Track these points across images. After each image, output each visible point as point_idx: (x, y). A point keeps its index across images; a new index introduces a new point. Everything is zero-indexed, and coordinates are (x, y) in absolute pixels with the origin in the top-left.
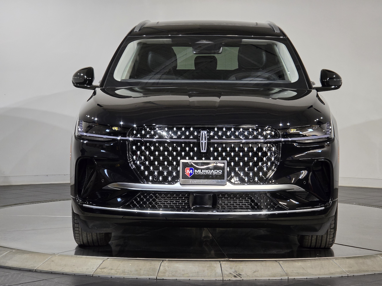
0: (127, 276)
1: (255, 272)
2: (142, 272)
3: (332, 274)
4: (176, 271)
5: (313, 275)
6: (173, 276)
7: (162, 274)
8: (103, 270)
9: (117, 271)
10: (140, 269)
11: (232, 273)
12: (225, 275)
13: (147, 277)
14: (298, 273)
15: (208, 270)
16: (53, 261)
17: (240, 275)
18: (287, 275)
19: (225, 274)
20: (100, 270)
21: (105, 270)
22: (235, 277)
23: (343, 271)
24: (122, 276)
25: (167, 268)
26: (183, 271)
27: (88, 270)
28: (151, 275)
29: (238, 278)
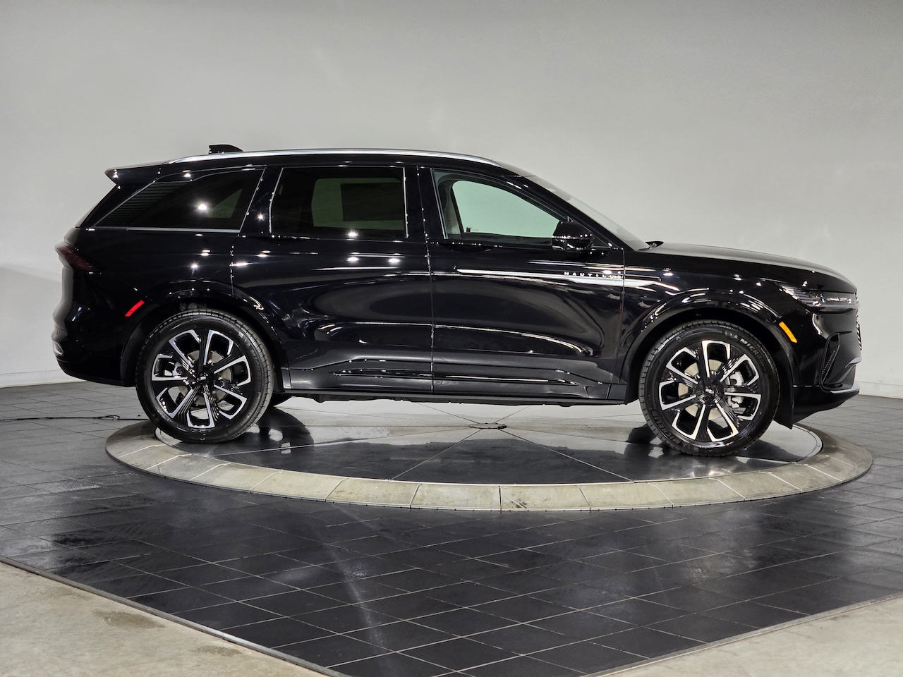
0: (370, 503)
1: (545, 500)
2: (391, 498)
3: (652, 504)
4: (438, 498)
5: (625, 505)
6: (433, 504)
7: (418, 502)
8: (339, 494)
9: (358, 495)
10: (390, 494)
11: (514, 501)
12: (504, 505)
13: (399, 505)
14: (604, 503)
15: (481, 497)
16: (274, 480)
17: (525, 504)
18: (589, 504)
19: (505, 503)
20: (336, 494)
21: (342, 494)
22: (518, 507)
23: (667, 500)
24: (364, 502)
25: (426, 494)
26: (447, 497)
27: (320, 494)
28: (403, 503)
29: (522, 509)
